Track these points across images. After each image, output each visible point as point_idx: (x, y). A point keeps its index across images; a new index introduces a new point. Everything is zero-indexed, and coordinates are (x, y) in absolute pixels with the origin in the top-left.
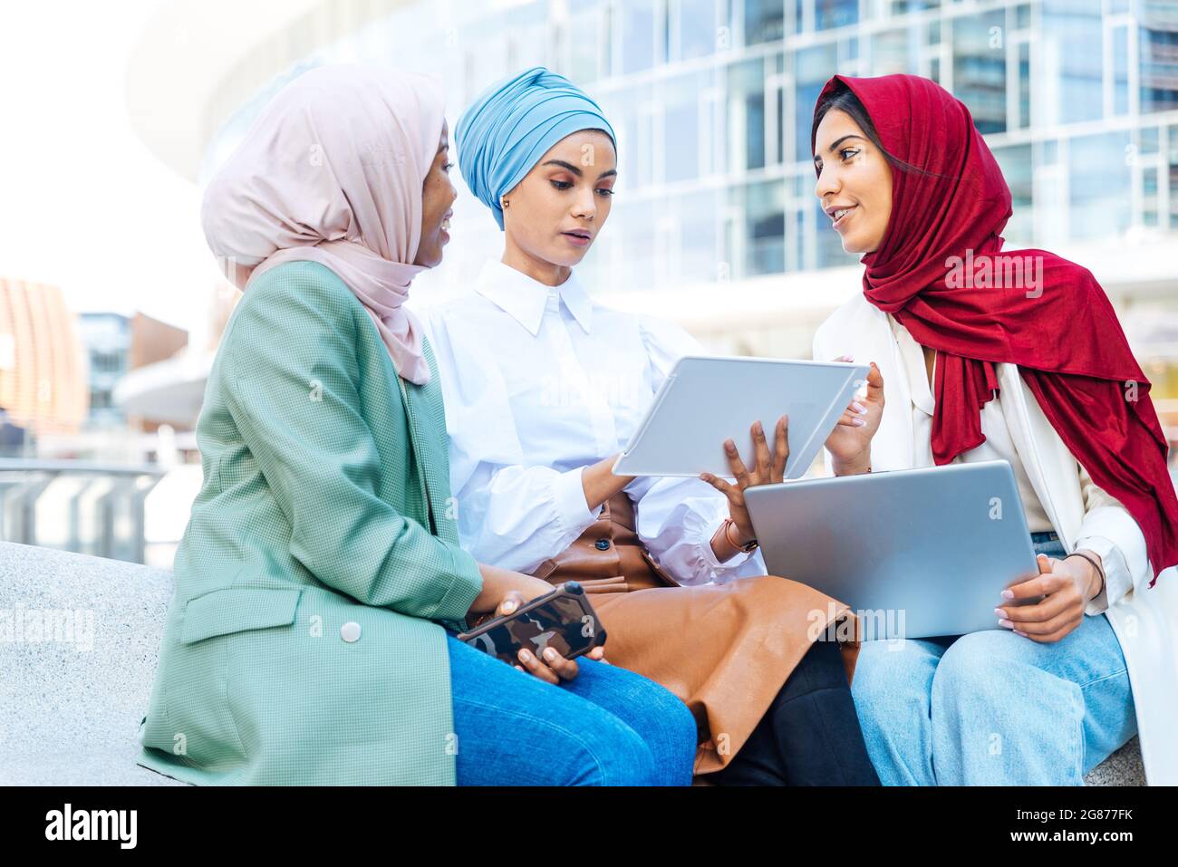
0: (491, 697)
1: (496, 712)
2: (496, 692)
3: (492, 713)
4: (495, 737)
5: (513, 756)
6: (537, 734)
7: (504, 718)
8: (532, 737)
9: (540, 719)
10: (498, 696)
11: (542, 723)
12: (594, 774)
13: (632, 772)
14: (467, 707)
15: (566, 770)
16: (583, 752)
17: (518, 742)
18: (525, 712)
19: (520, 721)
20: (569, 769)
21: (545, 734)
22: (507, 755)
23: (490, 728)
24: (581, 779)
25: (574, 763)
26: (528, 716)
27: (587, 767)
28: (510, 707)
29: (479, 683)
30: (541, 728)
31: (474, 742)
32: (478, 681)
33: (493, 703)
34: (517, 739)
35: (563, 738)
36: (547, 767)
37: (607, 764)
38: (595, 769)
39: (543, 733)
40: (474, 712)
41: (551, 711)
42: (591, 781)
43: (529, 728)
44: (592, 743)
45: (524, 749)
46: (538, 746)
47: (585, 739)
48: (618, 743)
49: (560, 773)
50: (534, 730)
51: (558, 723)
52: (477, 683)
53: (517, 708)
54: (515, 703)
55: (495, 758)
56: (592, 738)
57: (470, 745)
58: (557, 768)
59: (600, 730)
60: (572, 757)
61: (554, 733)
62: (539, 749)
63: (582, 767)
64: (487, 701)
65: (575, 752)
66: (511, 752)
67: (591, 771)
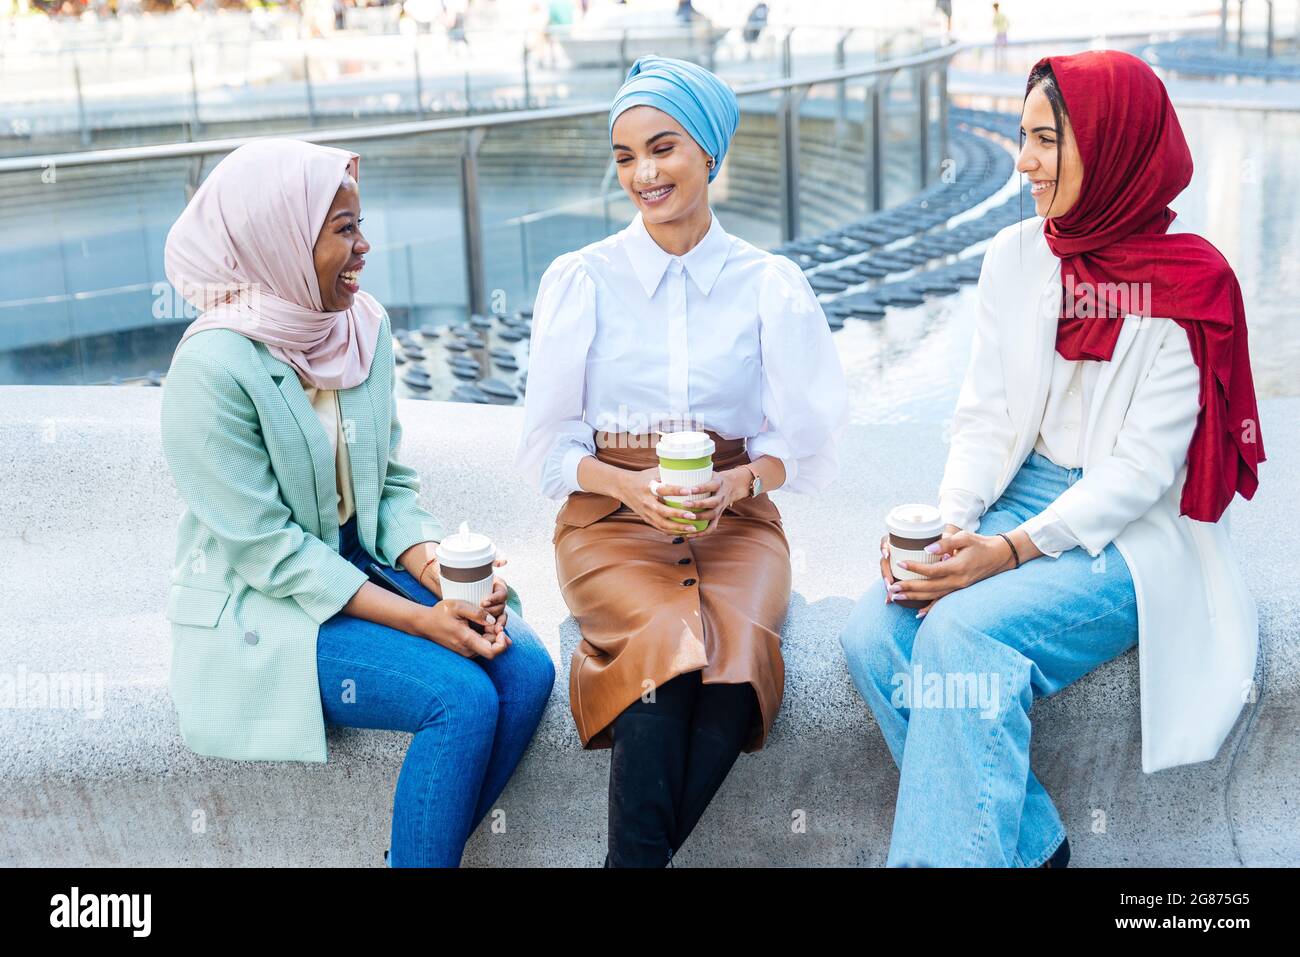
0: (372, 659)
1: (376, 671)
2: (376, 655)
3: (373, 672)
6: (402, 687)
7: (381, 675)
8: (400, 688)
9: (405, 675)
10: (378, 658)
11: (407, 678)
12: (441, 716)
13: (471, 712)
14: (356, 668)
15: (423, 712)
16: (435, 699)
17: (391, 692)
18: (395, 670)
19: (391, 677)
20: (425, 711)
21: (409, 686)
22: (385, 701)
23: (371, 682)
24: (432, 720)
25: (428, 708)
26: (397, 674)
27: (437, 711)
28: (385, 667)
29: (366, 649)
30: (406, 682)
31: (362, 692)
32: (365, 647)
33: (374, 664)
34: (390, 690)
35: (421, 689)
36: (411, 709)
37: (451, 707)
38: (443, 711)
39: (406, 685)
40: (361, 672)
41: (415, 667)
43: (397, 682)
44: (441, 691)
45: (395, 697)
46: (405, 694)
47: (436, 688)
48: (462, 689)
50: (401, 683)
51: (418, 677)
52: (364, 649)
53: (390, 667)
54: (389, 663)
56: (441, 687)
59: (448, 680)
60: (426, 703)
61: (415, 685)
62: (405, 697)
63: (434, 710)
64: (370, 663)
65: (429, 699)
66: (387, 699)
67: (439, 714)
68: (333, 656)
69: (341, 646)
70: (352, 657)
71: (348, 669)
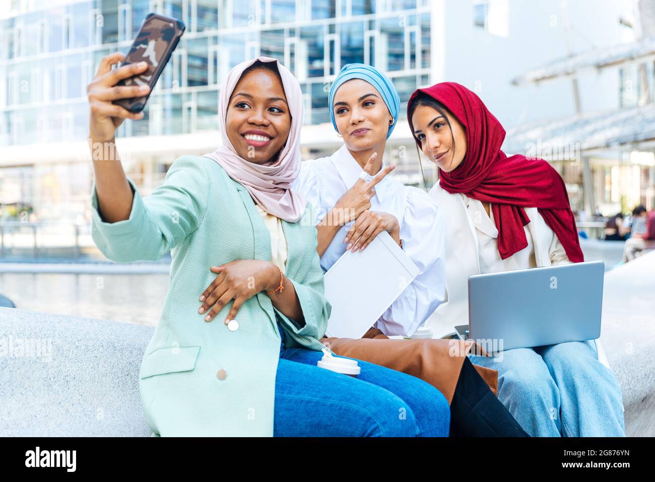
0: (314, 393)
1: (318, 402)
2: (317, 390)
3: (316, 403)
4: (319, 416)
5: (330, 426)
6: (342, 412)
7: (323, 405)
8: (339, 413)
9: (342, 402)
10: (318, 392)
11: (344, 404)
12: (377, 430)
13: (399, 426)
14: (302, 401)
15: (361, 430)
16: (369, 419)
17: (332, 417)
18: (334, 399)
19: (332, 405)
20: (362, 429)
21: (347, 410)
22: (327, 425)
23: (315, 411)
24: (371, 434)
25: (364, 425)
26: (336, 402)
27: (373, 427)
28: (326, 398)
29: (307, 386)
30: (344, 408)
31: (307, 421)
32: (307, 385)
33: (316, 397)
34: (331, 416)
35: (357, 412)
36: (349, 429)
37: (384, 423)
38: (378, 427)
39: (345, 410)
40: (306, 403)
41: (349, 396)
42: (376, 435)
43: (337, 408)
44: (373, 412)
45: (335, 421)
46: (344, 418)
47: (369, 411)
48: (389, 409)
49: (357, 432)
50: (340, 409)
51: (354, 403)
52: (306, 386)
53: (329, 398)
54: (328, 395)
55: (321, 428)
56: (373, 409)
57: (306, 422)
58: (355, 429)
59: (377, 403)
60: (363, 422)
61: (352, 409)
62: (344, 420)
63: (369, 427)
64: (312, 396)
65: (364, 419)
66: (329, 424)
67: (375, 429)
68: (282, 393)
69: (288, 385)
70: (299, 393)
71: (296, 403)
